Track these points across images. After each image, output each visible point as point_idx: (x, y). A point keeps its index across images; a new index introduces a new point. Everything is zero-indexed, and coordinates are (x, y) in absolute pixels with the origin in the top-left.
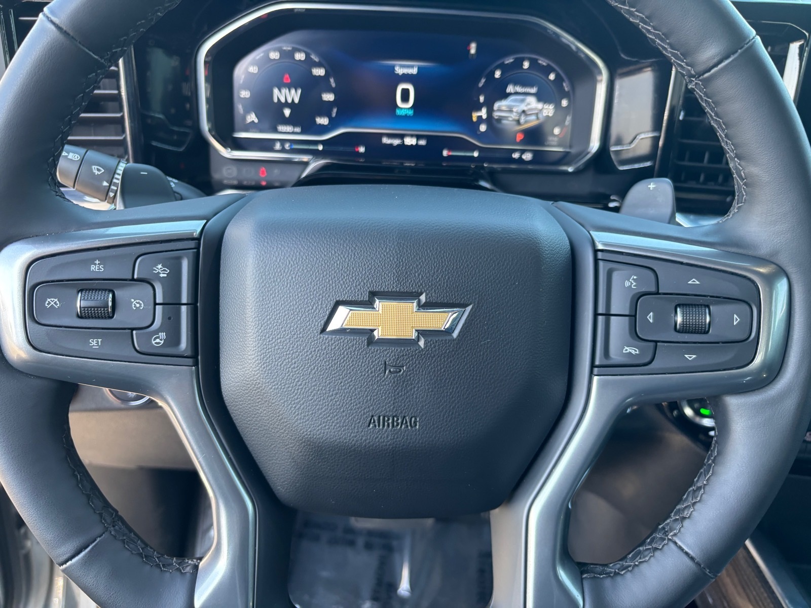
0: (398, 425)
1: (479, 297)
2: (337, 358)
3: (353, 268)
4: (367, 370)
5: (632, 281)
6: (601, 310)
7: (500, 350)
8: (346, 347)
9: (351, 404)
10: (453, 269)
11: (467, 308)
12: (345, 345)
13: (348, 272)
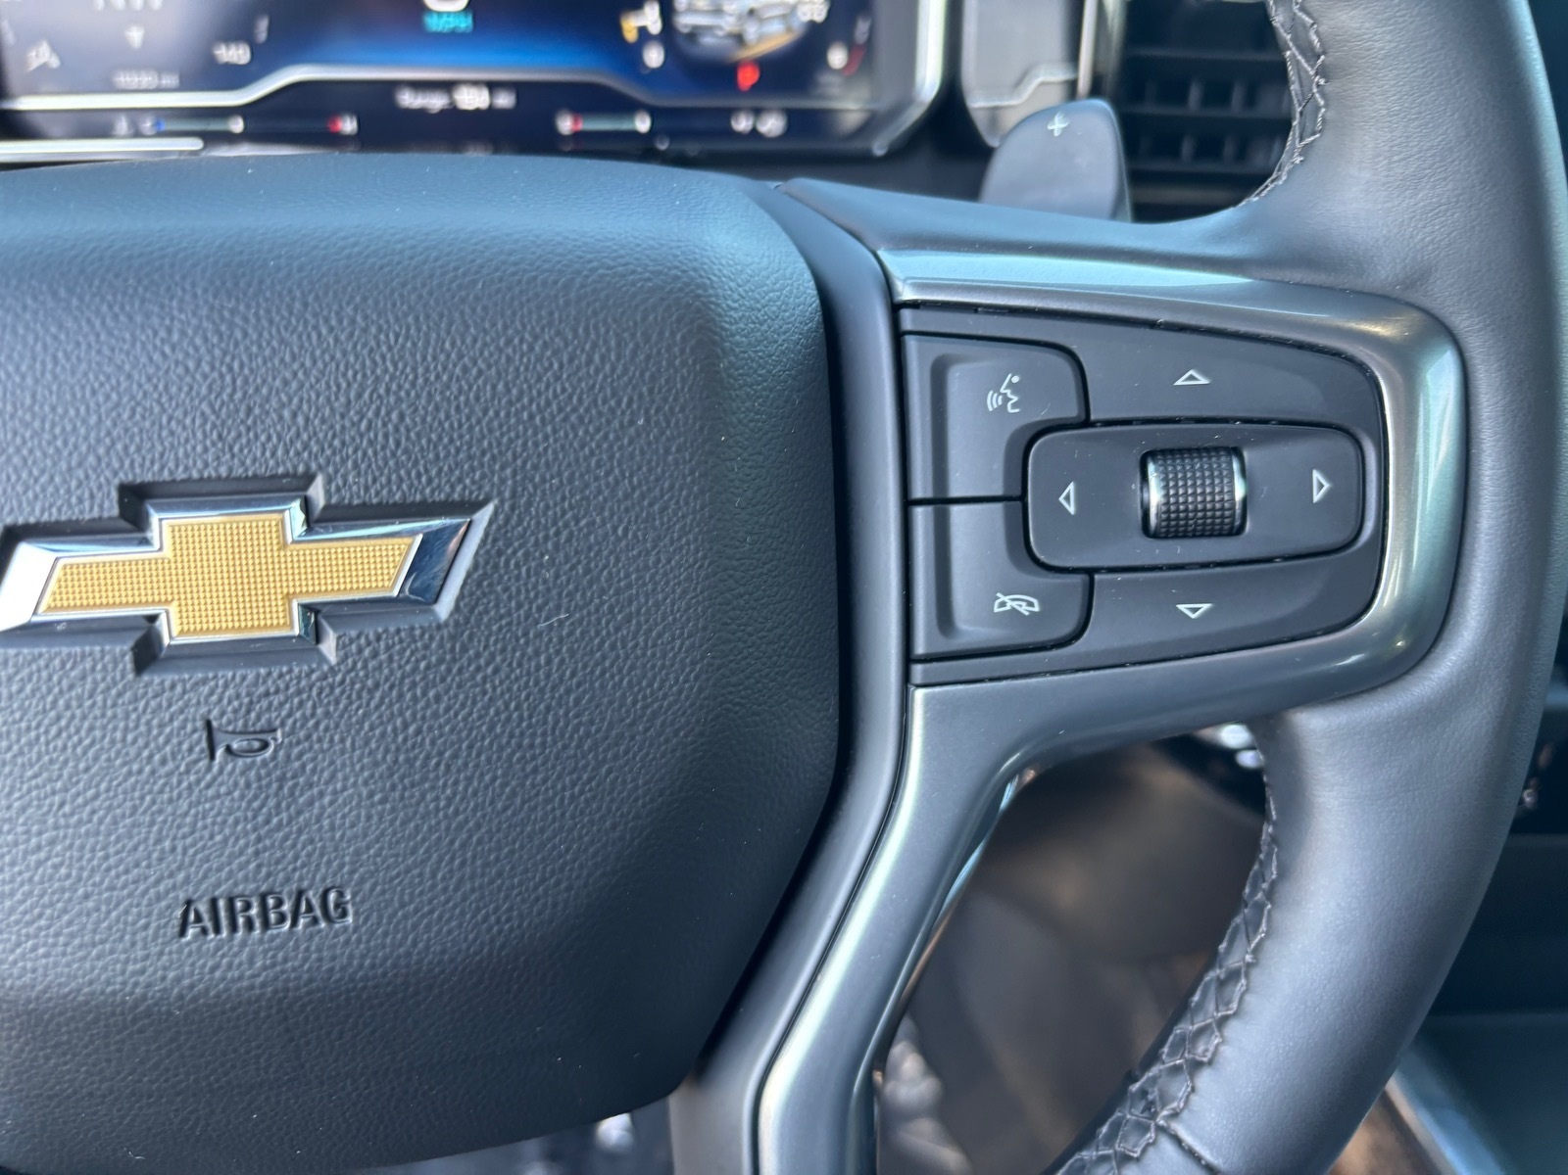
0: (282, 919)
1: (514, 473)
2: (34, 724)
3: (53, 409)
4: (146, 753)
5: (1008, 392)
6: (921, 488)
7: (603, 642)
8: (59, 682)
9: (108, 870)
10: (413, 384)
11: (477, 516)
12: (55, 678)
13: (37, 424)
